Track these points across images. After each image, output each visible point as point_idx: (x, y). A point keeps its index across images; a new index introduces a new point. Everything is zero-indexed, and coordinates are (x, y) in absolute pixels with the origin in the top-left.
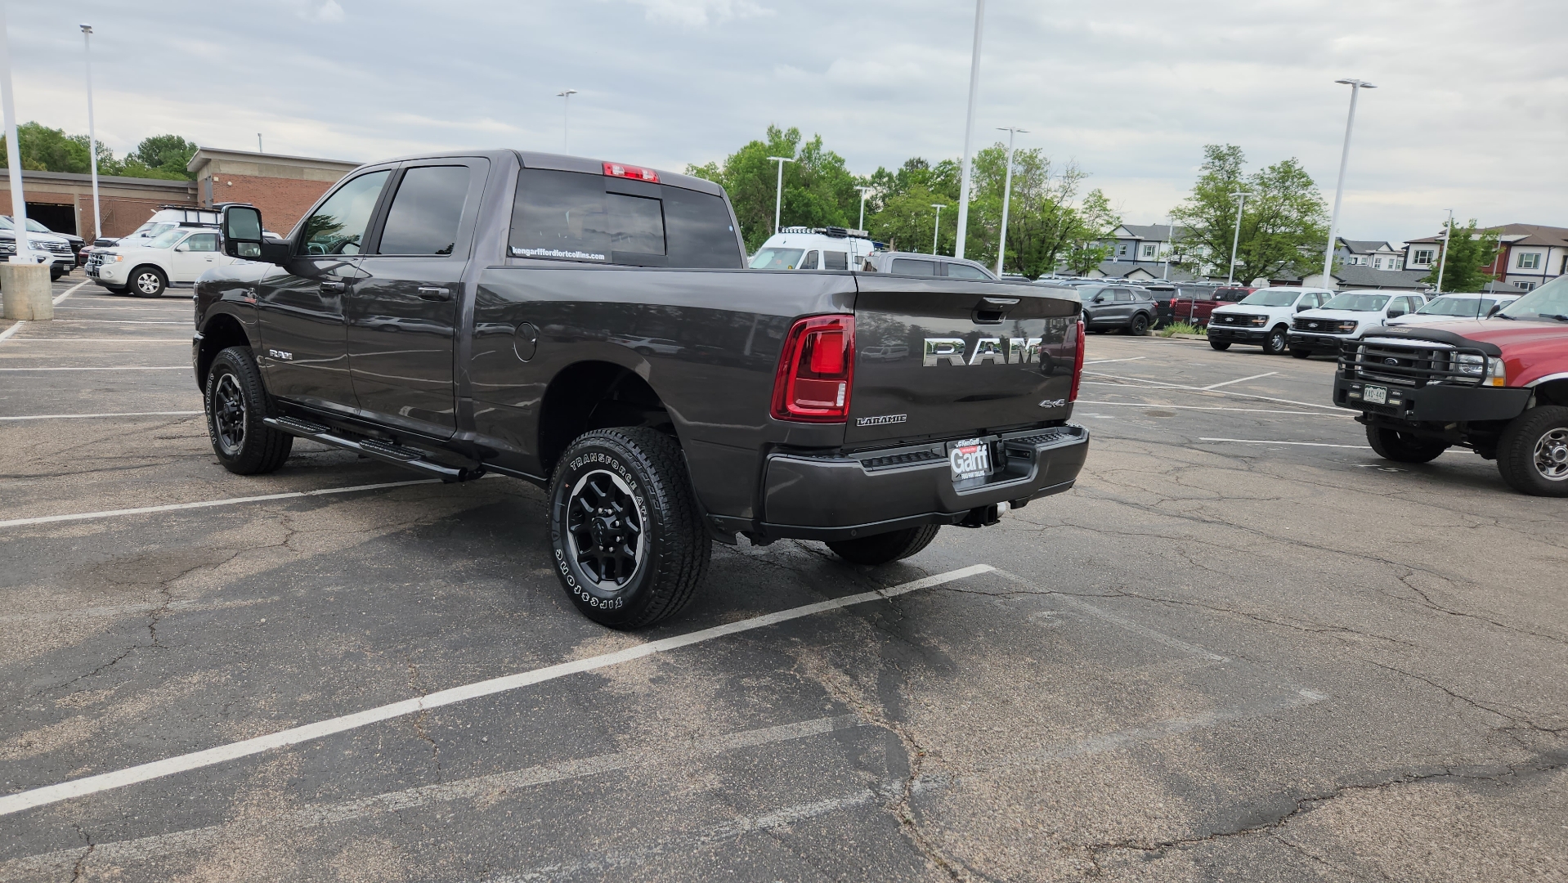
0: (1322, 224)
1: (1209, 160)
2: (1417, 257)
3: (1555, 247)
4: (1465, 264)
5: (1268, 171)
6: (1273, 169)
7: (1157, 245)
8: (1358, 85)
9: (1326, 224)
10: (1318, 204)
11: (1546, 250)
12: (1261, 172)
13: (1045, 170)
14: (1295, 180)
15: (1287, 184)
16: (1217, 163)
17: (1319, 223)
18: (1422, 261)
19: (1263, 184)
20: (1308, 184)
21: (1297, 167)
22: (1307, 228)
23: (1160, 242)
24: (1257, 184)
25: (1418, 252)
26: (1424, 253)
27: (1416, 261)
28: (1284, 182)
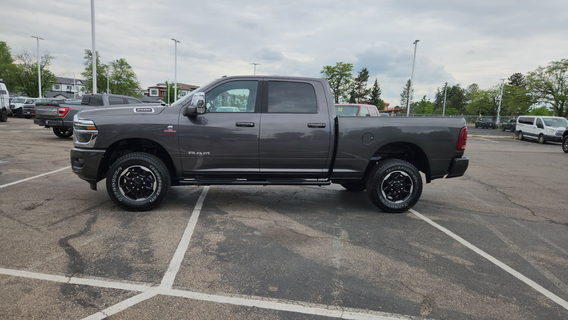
0: (135, 81)
1: (87, 55)
2: (152, 92)
3: (189, 90)
4: (172, 95)
5: (116, 61)
6: (117, 61)
7: (60, 85)
8: (177, 41)
9: (137, 81)
10: (133, 74)
11: (187, 91)
12: (114, 62)
13: (9, 51)
14: (125, 65)
15: (123, 67)
16: (90, 56)
17: (134, 81)
18: (154, 94)
19: (114, 66)
20: (129, 67)
21: (125, 61)
22: (131, 82)
23: (61, 84)
24: (113, 66)
25: (152, 91)
26: (154, 91)
27: (152, 94)
28: (121, 66)
